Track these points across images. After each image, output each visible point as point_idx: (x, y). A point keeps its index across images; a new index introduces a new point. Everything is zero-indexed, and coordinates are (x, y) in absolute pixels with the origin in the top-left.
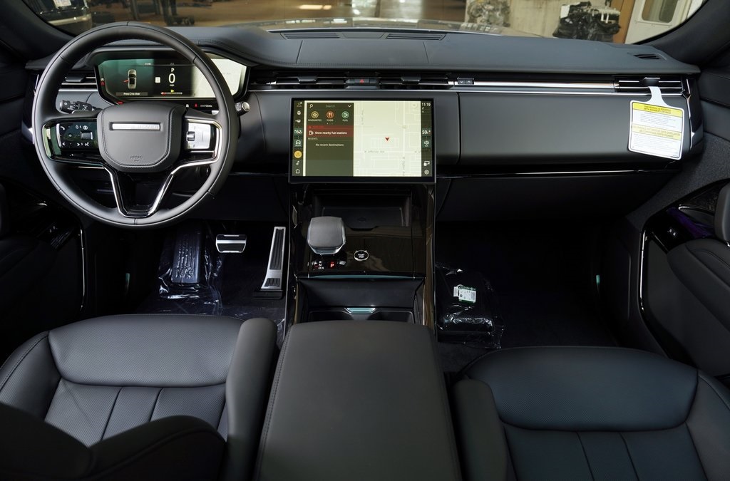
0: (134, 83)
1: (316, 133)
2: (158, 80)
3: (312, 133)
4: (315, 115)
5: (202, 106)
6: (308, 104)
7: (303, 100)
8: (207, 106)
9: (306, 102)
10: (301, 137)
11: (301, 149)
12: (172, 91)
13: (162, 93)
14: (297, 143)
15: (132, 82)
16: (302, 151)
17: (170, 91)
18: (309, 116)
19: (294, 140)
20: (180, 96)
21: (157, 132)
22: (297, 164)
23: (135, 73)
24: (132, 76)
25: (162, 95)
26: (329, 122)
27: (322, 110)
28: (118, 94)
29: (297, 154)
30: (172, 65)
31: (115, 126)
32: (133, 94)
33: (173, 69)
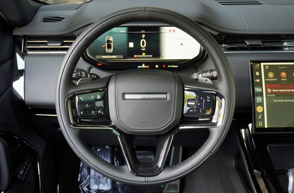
0: (111, 48)
1: (274, 90)
2: (131, 45)
3: (270, 91)
4: (271, 75)
5: (169, 66)
6: (264, 66)
7: (260, 62)
8: (174, 66)
9: (262, 64)
10: (261, 94)
11: (262, 104)
12: (144, 54)
13: (135, 56)
14: (258, 99)
15: (109, 47)
16: (263, 106)
17: (142, 55)
18: (266, 77)
19: (256, 97)
20: (150, 58)
21: (165, 101)
22: (260, 117)
23: (111, 39)
24: (109, 41)
25: (135, 58)
26: (282, 81)
27: (276, 70)
28: (98, 57)
29: (259, 109)
30: (142, 32)
31: (127, 96)
32: (110, 57)
33: (144, 36)
